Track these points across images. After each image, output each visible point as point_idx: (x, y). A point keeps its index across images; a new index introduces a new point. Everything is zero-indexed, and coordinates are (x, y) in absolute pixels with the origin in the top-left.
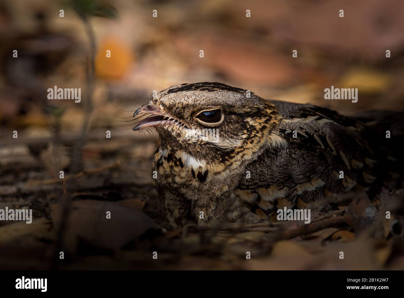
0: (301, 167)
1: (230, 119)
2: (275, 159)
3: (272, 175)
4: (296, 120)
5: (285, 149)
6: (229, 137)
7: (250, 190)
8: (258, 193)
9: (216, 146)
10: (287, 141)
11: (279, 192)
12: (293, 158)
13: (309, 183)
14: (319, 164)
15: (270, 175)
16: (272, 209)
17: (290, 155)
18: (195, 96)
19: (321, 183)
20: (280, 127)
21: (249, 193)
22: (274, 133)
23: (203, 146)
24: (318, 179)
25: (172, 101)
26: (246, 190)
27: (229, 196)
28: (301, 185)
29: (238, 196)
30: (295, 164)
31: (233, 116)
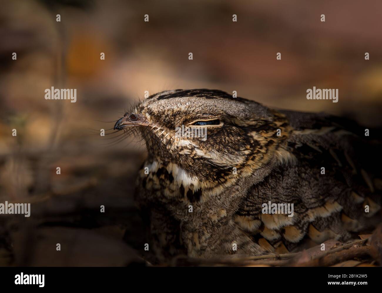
0: (313, 189)
1: (230, 130)
2: (281, 179)
3: (278, 199)
4: (308, 132)
5: (293, 167)
6: (229, 153)
7: (251, 216)
8: (261, 220)
9: (212, 162)
10: (297, 157)
11: (286, 218)
12: (303, 179)
13: (323, 208)
14: (336, 185)
15: (275, 198)
16: (278, 239)
17: (299, 175)
18: (190, 103)
19: (337, 207)
20: (289, 140)
21: (250, 220)
22: (281, 147)
23: (197, 161)
24: (333, 203)
25: (161, 108)
26: (247, 217)
27: (226, 223)
28: (313, 210)
29: (237, 223)
30: (306, 185)
31: (234, 128)
